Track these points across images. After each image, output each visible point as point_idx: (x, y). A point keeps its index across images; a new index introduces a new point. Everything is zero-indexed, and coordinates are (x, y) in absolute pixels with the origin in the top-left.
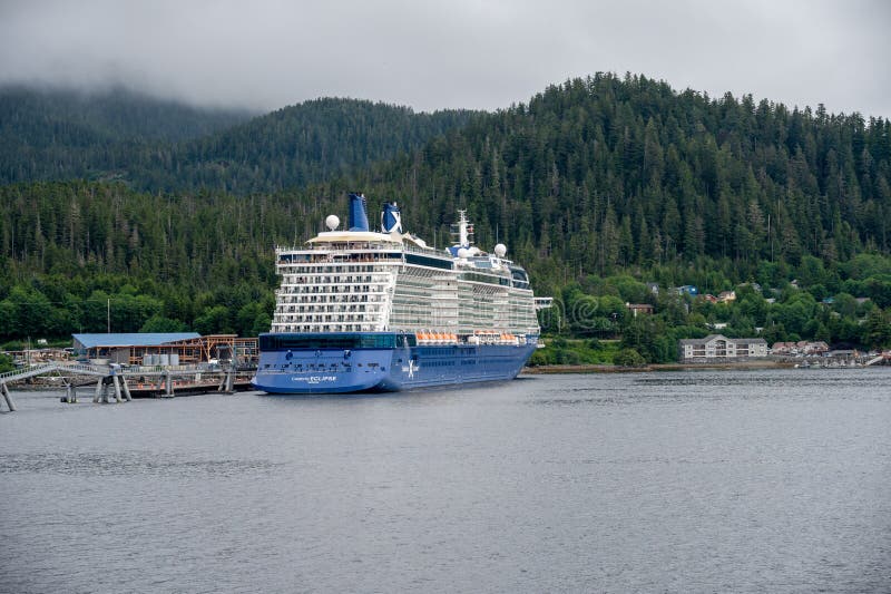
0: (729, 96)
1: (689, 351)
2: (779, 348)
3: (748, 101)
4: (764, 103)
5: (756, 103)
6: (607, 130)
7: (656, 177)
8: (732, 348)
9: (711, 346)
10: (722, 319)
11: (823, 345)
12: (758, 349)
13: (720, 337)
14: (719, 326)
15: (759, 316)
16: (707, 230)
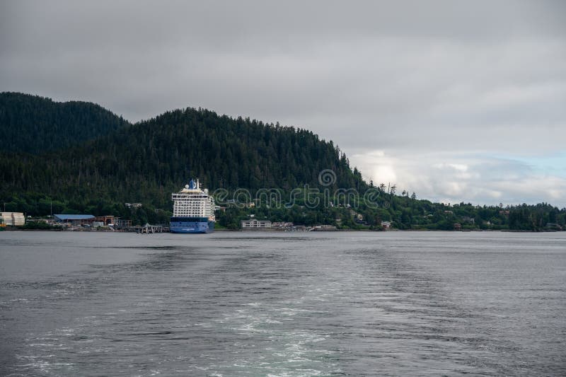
0: (240, 118)
1: (244, 225)
2: (275, 224)
3: (248, 120)
4: (254, 121)
5: (251, 121)
6: (196, 134)
7: (218, 155)
8: (259, 224)
9: (252, 223)
10: (252, 213)
11: (291, 224)
12: (268, 225)
13: (255, 220)
14: (252, 216)
15: (265, 211)
16: (239, 177)
